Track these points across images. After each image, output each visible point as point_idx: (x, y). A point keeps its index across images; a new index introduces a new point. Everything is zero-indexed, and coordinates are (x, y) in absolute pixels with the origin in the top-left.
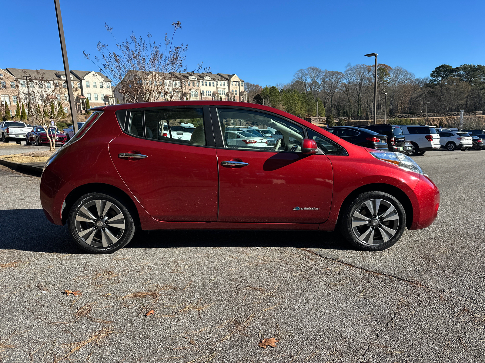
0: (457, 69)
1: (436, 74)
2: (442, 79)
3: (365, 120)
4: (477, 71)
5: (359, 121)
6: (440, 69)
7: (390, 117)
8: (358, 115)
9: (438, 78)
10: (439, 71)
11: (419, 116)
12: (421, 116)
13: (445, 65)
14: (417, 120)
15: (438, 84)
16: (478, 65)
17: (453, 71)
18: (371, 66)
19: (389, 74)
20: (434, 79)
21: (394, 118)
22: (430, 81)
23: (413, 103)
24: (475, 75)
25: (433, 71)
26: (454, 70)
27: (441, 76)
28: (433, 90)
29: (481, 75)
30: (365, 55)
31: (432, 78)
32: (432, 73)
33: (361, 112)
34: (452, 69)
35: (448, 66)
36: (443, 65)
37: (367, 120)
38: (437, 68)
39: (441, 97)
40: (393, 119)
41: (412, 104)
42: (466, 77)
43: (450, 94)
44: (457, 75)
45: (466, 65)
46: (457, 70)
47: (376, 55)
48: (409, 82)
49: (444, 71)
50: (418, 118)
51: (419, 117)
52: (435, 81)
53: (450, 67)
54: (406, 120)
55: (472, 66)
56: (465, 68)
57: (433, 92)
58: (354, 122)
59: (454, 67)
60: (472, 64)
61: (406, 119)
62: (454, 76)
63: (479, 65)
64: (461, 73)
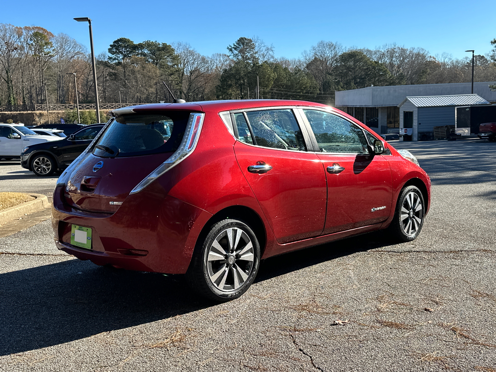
0: (140, 45)
1: (116, 49)
2: (124, 58)
3: (29, 112)
4: (163, 50)
5: (19, 112)
6: (119, 43)
7: (66, 107)
8: (11, 104)
9: (119, 56)
10: (118, 46)
11: (105, 106)
12: (107, 106)
13: (125, 38)
14: (104, 112)
15: (119, 64)
16: (163, 44)
17: (135, 47)
18: (21, 28)
19: (51, 43)
20: (113, 56)
21: (71, 109)
22: (108, 58)
23: (90, 88)
24: (162, 56)
25: (111, 46)
26: (137, 46)
27: (122, 53)
28: (114, 71)
29: (168, 56)
30: (74, 19)
31: (110, 55)
32: (110, 47)
33: (14, 98)
34: (134, 45)
35: (129, 41)
36: (123, 38)
37: (33, 112)
38: (115, 42)
39: (125, 82)
40: (72, 111)
41: (88, 89)
42: (151, 58)
43: (136, 78)
44: (141, 54)
45: (149, 41)
46: (140, 47)
47: (90, 20)
48: (79, 57)
49: (125, 47)
50: (105, 110)
51: (105, 108)
52: (115, 59)
53: (131, 42)
54: (89, 112)
55: (156, 44)
56: (149, 45)
57: (115, 74)
58: (11, 114)
59: (136, 43)
60: (156, 41)
61: (88, 110)
62: (138, 55)
63: (165, 44)
64: (146, 52)
